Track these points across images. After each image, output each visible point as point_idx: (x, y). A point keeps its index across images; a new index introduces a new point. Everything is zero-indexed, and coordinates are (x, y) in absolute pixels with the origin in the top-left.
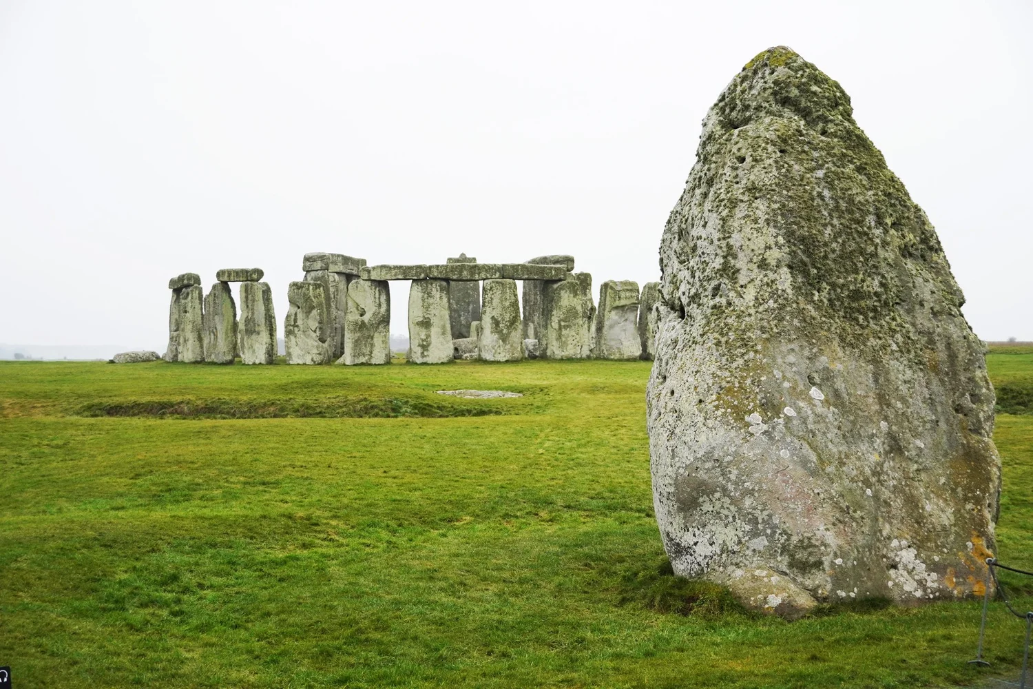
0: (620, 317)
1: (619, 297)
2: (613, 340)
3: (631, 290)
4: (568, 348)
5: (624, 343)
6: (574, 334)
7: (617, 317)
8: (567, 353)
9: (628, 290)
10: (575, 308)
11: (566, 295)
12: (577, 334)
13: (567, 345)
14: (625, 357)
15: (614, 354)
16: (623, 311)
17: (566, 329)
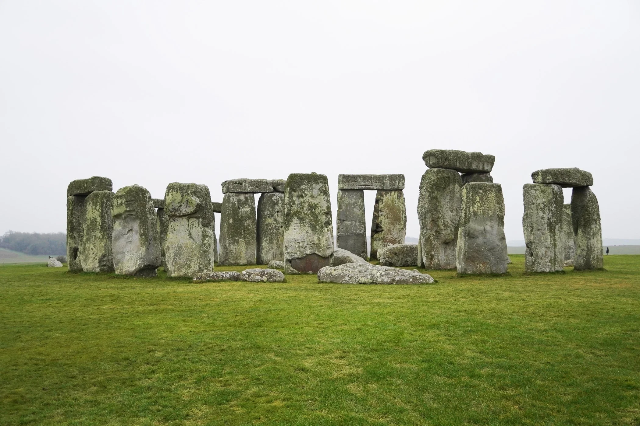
0: (123, 227)
2: (119, 253)
5: (126, 257)
6: (92, 246)
7: (120, 228)
11: (90, 207)
16: (122, 220)
17: (88, 242)
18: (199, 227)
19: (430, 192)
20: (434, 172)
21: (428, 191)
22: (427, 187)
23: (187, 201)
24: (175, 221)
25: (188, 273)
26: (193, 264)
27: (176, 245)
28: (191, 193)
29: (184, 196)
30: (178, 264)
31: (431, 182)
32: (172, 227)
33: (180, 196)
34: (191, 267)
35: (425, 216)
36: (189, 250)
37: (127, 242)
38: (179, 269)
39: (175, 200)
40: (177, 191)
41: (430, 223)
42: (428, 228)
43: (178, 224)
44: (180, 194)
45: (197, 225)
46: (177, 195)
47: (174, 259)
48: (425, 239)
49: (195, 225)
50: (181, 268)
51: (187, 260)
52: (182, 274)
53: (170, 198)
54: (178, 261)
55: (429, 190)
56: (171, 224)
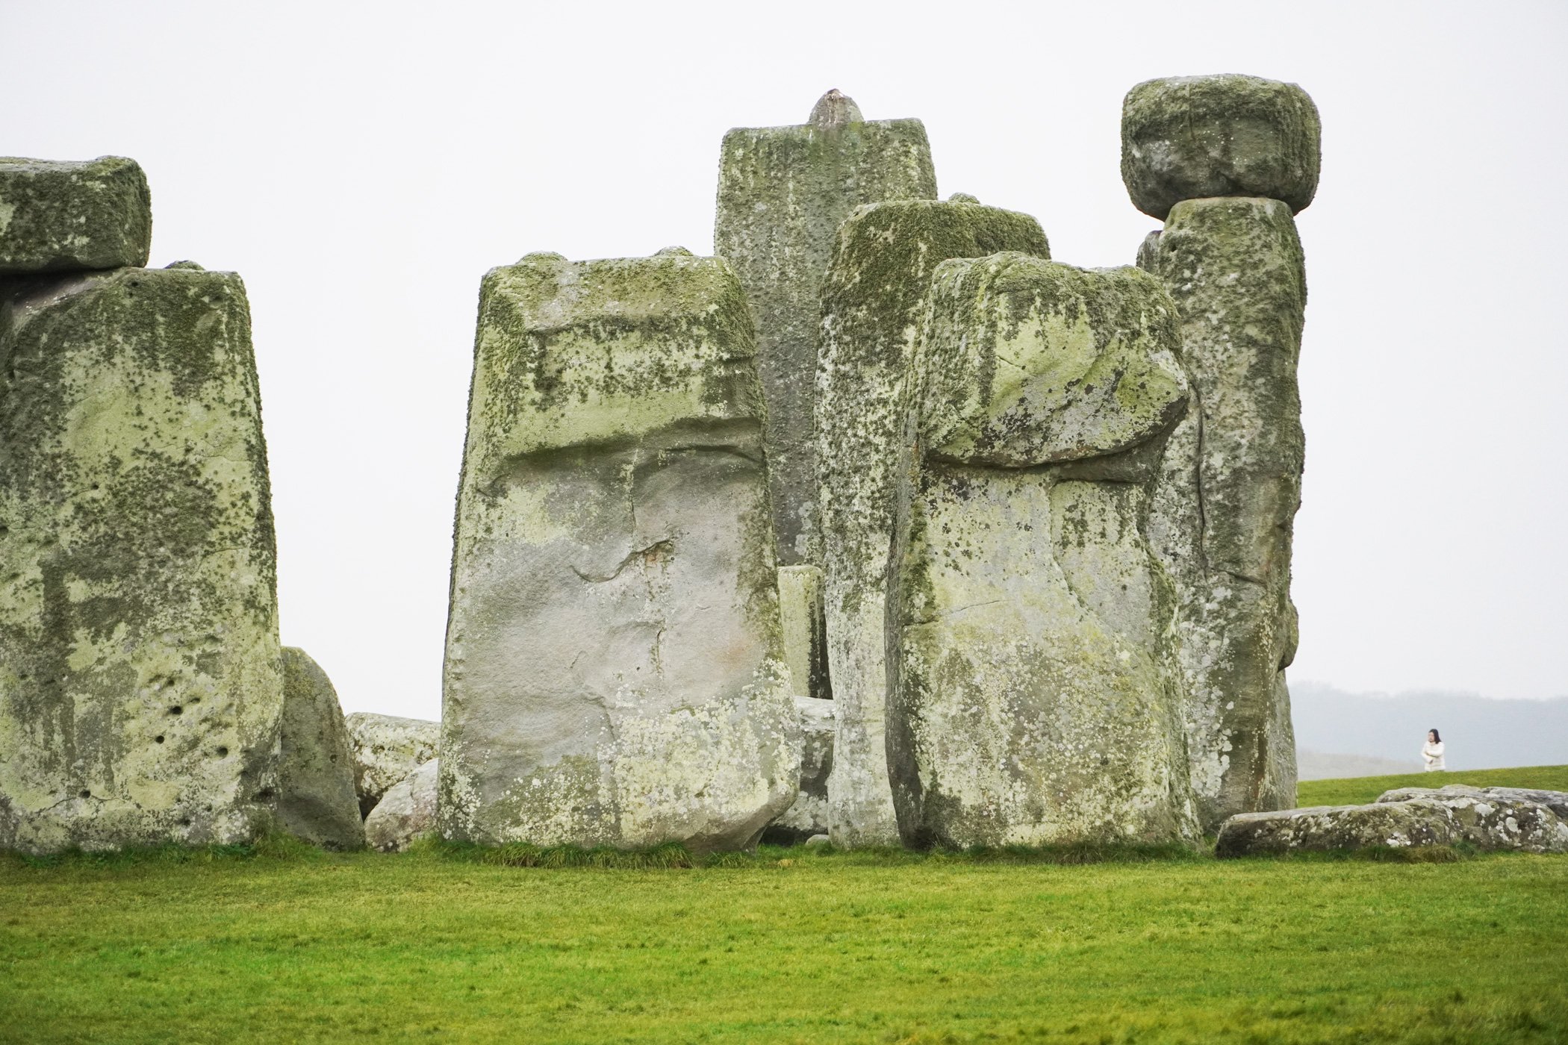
0: (599, 530)
1: (548, 384)
2: (540, 702)
3: (653, 327)
4: (129, 767)
5: (631, 726)
6: (175, 662)
7: (561, 533)
8: (115, 807)
9: (621, 325)
10: (188, 473)
11: (112, 380)
12: (206, 664)
13: (120, 747)
14: (632, 830)
15: (542, 808)
16: (609, 479)
17: (100, 629)
18: (1127, 540)
19: (1265, 350)
20: (1264, 220)
21: (1251, 342)
22: (1235, 316)
23: (1119, 374)
24: (965, 496)
25: (1120, 818)
26: (1150, 764)
27: (1011, 649)
28: (1152, 329)
29: (1114, 342)
30: (1051, 769)
31: (1261, 285)
32: (953, 537)
33: (1091, 345)
34: (1140, 783)
35: (1234, 497)
36: (1096, 679)
37: (613, 632)
38: (1061, 794)
39: (1053, 365)
40: (1073, 312)
41: (1263, 541)
42: (1252, 572)
43: (996, 515)
44: (1090, 333)
45: (1112, 528)
46: (1071, 335)
47: (1019, 732)
48: (1234, 643)
49: (1094, 527)
50: (1075, 787)
51: (1100, 741)
52: (1082, 826)
53: (1025, 356)
54: (1042, 746)
55: (1252, 331)
56: (944, 519)
